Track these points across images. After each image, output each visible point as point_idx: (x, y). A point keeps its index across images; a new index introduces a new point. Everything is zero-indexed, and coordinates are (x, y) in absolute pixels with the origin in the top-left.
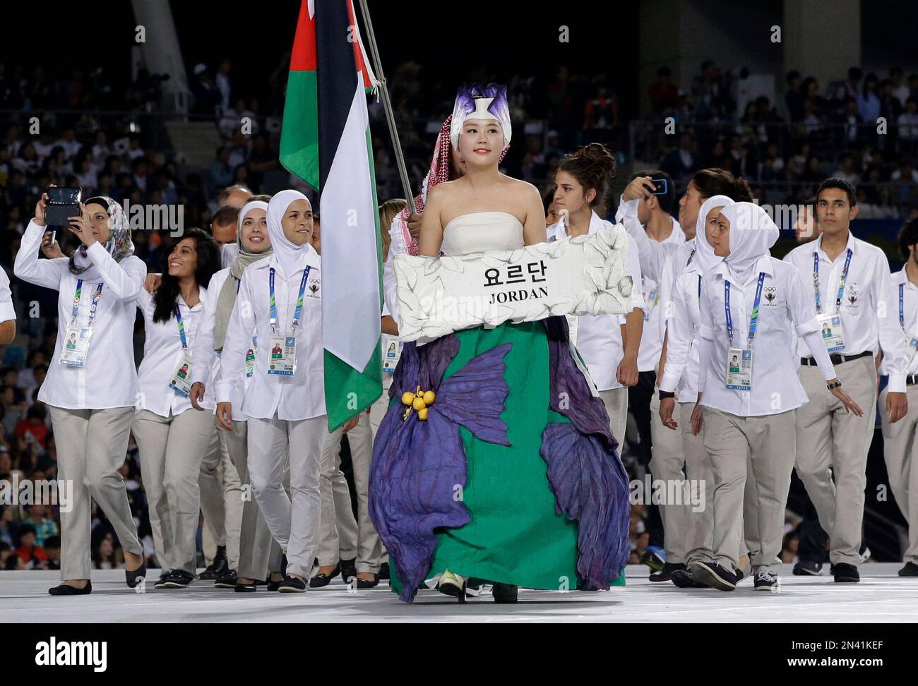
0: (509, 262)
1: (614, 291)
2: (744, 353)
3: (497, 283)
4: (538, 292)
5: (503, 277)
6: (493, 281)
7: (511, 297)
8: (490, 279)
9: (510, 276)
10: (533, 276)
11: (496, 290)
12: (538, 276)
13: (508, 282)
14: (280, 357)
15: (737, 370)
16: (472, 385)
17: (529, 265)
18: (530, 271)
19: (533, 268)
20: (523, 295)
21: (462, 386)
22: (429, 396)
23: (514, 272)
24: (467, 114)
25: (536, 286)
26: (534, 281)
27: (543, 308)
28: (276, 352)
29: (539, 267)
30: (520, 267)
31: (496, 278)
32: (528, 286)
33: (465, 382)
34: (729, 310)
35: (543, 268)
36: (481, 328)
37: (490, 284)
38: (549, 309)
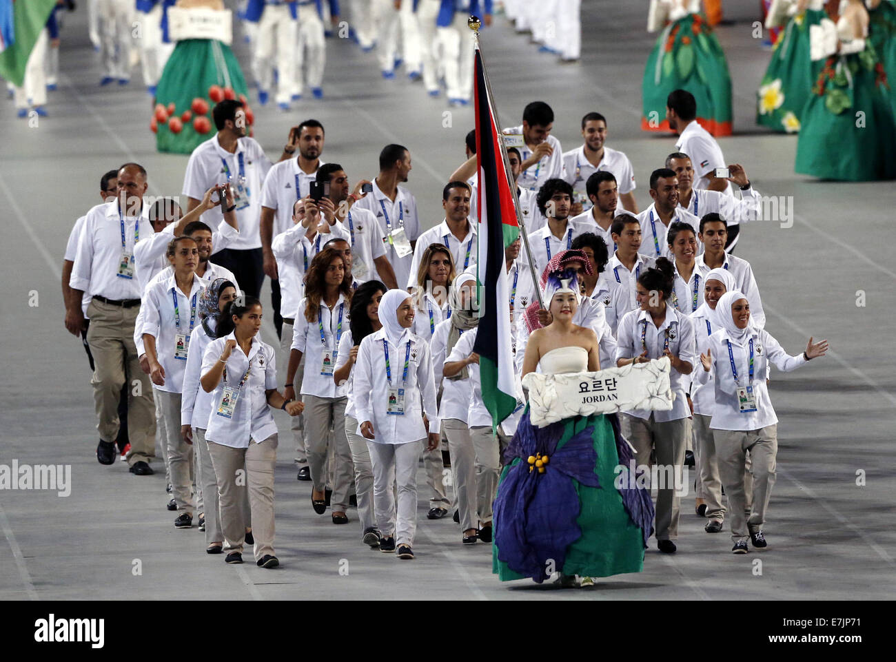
0: (594, 378)
1: (664, 397)
2: (748, 388)
3: (587, 391)
4: (611, 397)
5: (590, 387)
6: (584, 390)
7: (595, 399)
8: (582, 388)
9: (594, 387)
10: (608, 388)
11: (586, 395)
12: (612, 387)
13: (593, 391)
14: (395, 402)
15: (746, 400)
16: (575, 452)
17: (606, 381)
18: (607, 384)
19: (608, 382)
20: (602, 398)
21: (570, 453)
22: (545, 459)
23: (597, 385)
24: (557, 290)
25: (610, 393)
26: (609, 390)
27: (614, 407)
28: (392, 399)
29: (612, 382)
30: (600, 382)
31: (586, 388)
32: (605, 393)
33: (571, 450)
34: (733, 362)
35: (615, 382)
36: (578, 418)
37: (582, 391)
38: (619, 407)
